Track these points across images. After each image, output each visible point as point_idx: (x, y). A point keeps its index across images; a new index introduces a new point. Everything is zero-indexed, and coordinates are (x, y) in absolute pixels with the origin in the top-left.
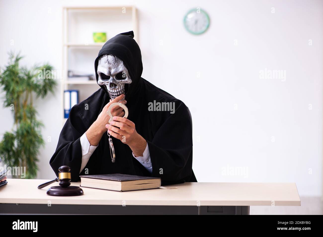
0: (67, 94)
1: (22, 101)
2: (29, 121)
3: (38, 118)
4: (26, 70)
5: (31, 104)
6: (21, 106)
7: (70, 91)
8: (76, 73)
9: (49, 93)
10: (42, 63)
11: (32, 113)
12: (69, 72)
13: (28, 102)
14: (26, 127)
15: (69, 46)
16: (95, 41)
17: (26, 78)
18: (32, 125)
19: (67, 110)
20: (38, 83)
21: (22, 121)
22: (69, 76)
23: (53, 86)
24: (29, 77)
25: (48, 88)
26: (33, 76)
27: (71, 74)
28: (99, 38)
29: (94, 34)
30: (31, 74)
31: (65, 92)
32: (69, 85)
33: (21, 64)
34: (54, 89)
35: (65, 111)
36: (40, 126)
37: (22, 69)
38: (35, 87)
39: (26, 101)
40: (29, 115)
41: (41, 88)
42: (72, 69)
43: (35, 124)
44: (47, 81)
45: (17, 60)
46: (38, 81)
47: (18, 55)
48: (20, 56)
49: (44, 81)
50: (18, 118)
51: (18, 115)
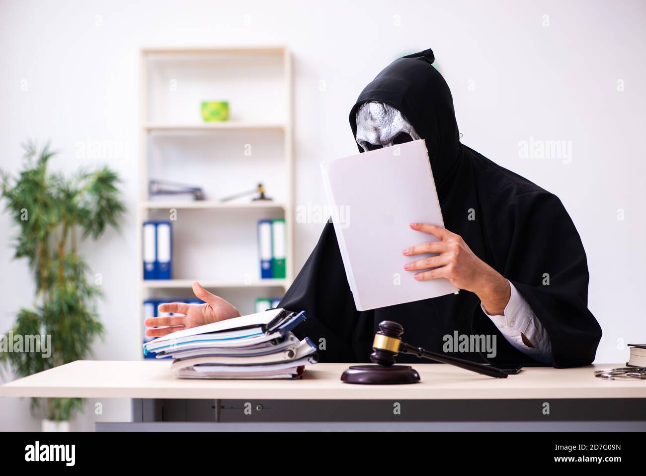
0: (150, 229)
1: (53, 245)
2: (70, 286)
3: (91, 279)
4: (61, 179)
5: (74, 250)
6: (51, 253)
7: (156, 224)
8: (166, 187)
9: (108, 227)
10: (94, 167)
11: (77, 270)
12: (152, 182)
13: (68, 248)
15: (149, 130)
16: (206, 120)
17: (62, 196)
18: (79, 293)
19: (149, 263)
20: (88, 208)
21: (55, 288)
22: (151, 193)
23: (117, 213)
24: (69, 195)
25: (105, 217)
26: (76, 193)
27: (155, 188)
28: (215, 114)
29: (204, 105)
30: (72, 188)
31: (145, 224)
32: (150, 210)
33: (52, 167)
34: (118, 220)
35: (145, 264)
36: (94, 295)
37: (53, 177)
38: (81, 215)
39: (62, 245)
40: (68, 273)
41: (93, 216)
42: (157, 176)
43: (85, 291)
44: (104, 203)
45: (44, 159)
46: (86, 203)
47: (46, 149)
48: (51, 150)
49: (99, 203)
50: (44, 282)
51: (45, 273)
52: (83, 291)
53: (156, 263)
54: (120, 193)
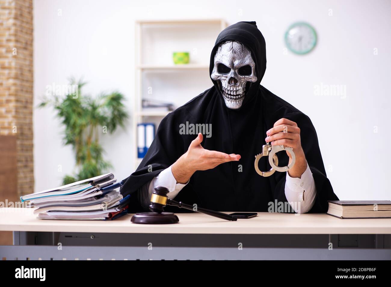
0: (141, 128)
1: (85, 137)
2: (93, 162)
3: (105, 158)
4: (90, 99)
5: (97, 140)
6: (83, 143)
7: (145, 125)
8: (152, 103)
9: (118, 127)
10: (110, 91)
11: (98, 152)
12: (143, 101)
13: (93, 139)
14: (91, 168)
15: (143, 70)
16: (176, 63)
17: (90, 108)
18: (98, 166)
19: (141, 149)
20: (106, 115)
21: (86, 162)
22: (143, 107)
23: (124, 118)
24: (94, 108)
25: (117, 121)
26: (99, 106)
27: (146, 104)
28: (181, 60)
29: (175, 54)
30: (96, 104)
31: (138, 125)
32: (143, 117)
33: (85, 91)
34: (124, 123)
35: (138, 149)
36: (108, 168)
37: (86, 97)
38: (101, 120)
39: (90, 137)
40: (94, 154)
41: (109, 120)
42: (147, 97)
43: (102, 165)
44: (116, 113)
45: (80, 86)
46: (105, 112)
47: (80, 80)
48: (84, 81)
49: (113, 113)
50: (80, 159)
51: (81, 154)
52: (101, 166)
53: (145, 148)
54: (124, 107)
